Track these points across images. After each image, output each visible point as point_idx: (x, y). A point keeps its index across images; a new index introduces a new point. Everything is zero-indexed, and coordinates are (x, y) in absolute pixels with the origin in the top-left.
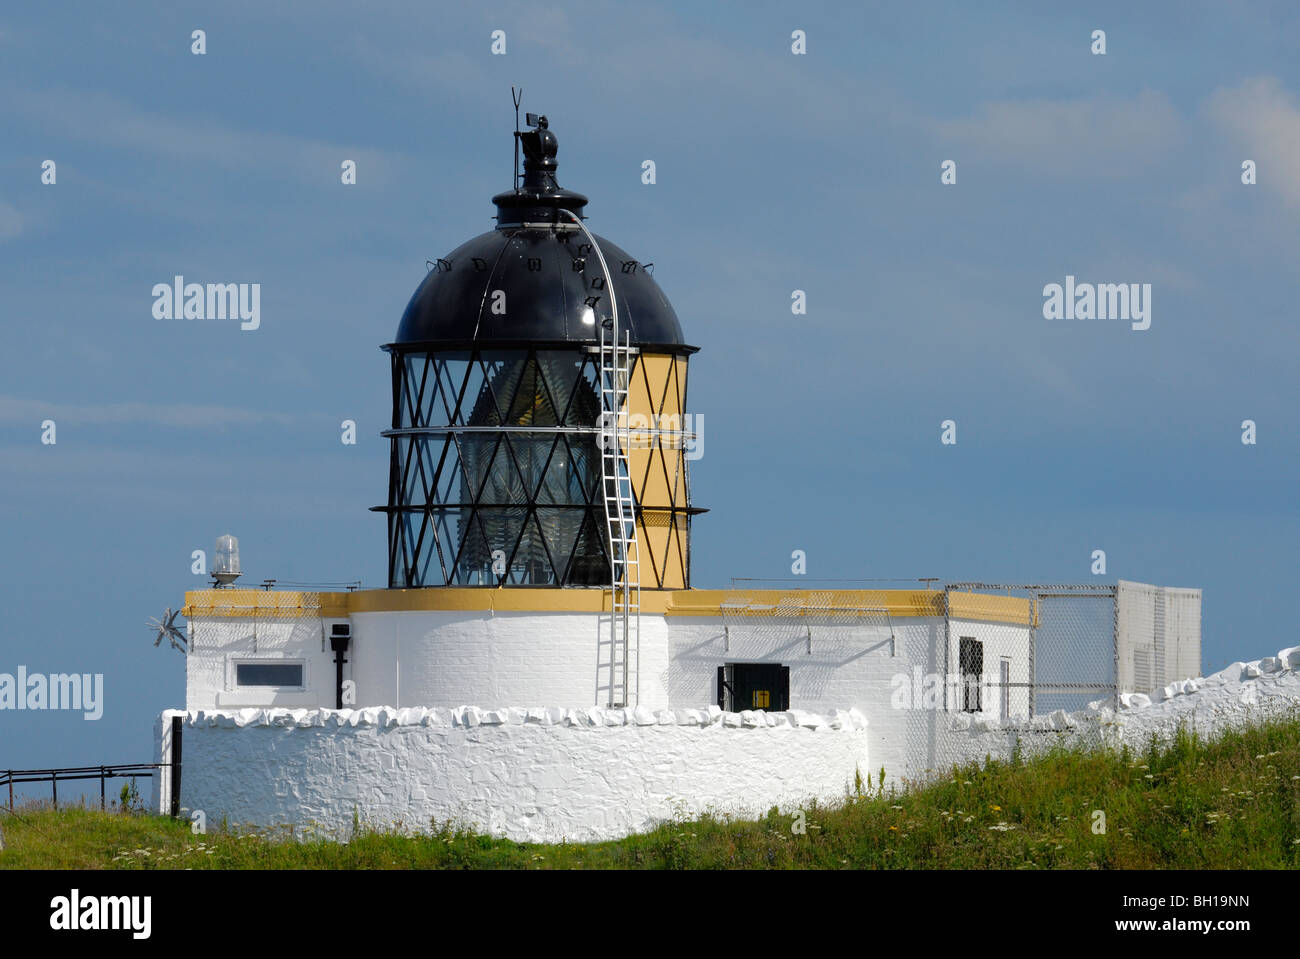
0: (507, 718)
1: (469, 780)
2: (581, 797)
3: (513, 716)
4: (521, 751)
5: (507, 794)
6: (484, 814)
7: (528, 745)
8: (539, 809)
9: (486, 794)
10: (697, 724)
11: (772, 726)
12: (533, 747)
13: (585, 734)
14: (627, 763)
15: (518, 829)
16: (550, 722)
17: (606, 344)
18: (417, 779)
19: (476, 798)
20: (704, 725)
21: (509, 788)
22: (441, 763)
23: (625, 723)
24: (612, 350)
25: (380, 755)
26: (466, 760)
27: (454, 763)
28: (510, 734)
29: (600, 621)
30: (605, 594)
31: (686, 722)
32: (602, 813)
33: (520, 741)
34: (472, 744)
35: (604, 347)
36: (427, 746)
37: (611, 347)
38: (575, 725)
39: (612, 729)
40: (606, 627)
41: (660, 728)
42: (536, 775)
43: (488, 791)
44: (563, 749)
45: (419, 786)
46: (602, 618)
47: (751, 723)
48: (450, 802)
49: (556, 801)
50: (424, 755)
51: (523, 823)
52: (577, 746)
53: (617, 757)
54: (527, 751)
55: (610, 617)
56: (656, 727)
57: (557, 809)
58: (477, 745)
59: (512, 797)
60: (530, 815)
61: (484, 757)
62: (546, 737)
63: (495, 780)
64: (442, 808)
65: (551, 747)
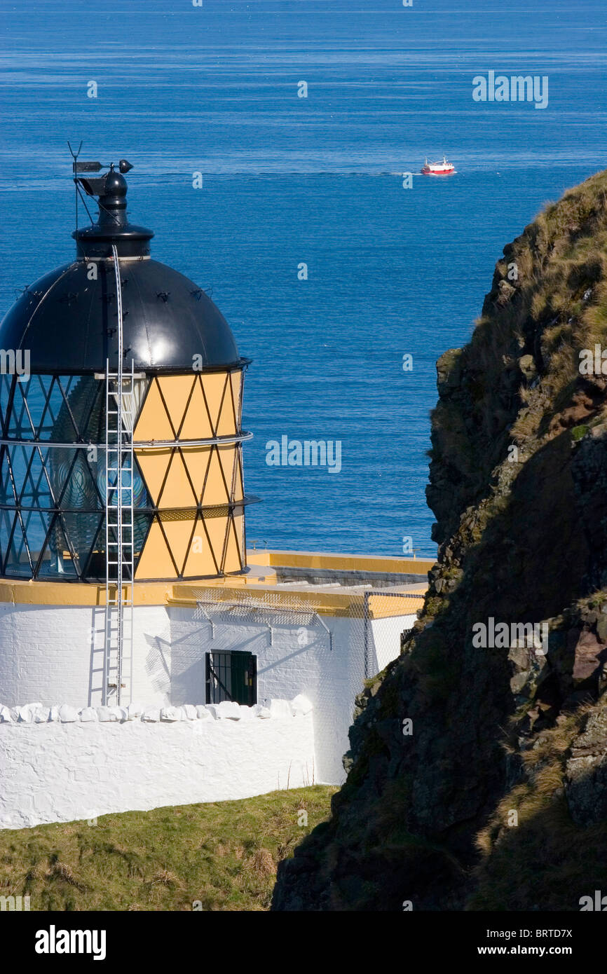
2: (13, 783)
10: (117, 720)
11: (192, 720)
13: (16, 728)
14: (53, 755)
17: (110, 372)
23: (50, 720)
24: (117, 377)
29: (94, 613)
30: (99, 590)
31: (107, 719)
32: (31, 798)
35: (108, 374)
37: (116, 374)
38: (7, 721)
39: (39, 725)
40: (100, 618)
41: (82, 724)
46: (97, 610)
47: (169, 718)
52: (11, 739)
53: (44, 749)
55: (104, 609)
56: (79, 723)
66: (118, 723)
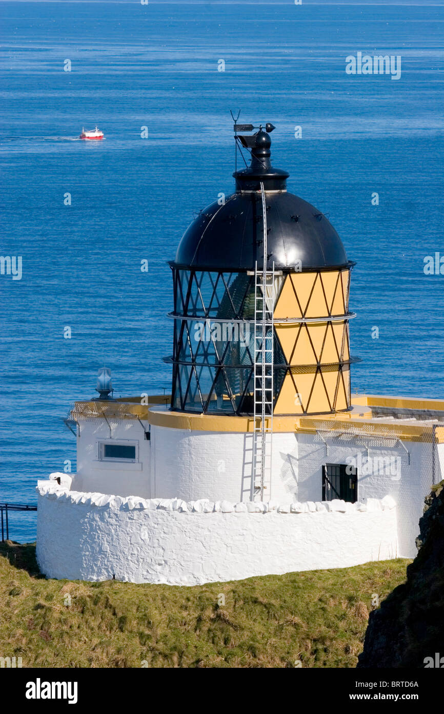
0: (149, 506)
1: (129, 542)
2: (189, 554)
3: (152, 504)
4: (156, 526)
5: (149, 551)
6: (136, 562)
7: (159, 523)
8: (166, 562)
9: (138, 551)
10: (260, 512)
11: (313, 512)
12: (163, 524)
13: (191, 516)
14: (216, 535)
15: (153, 573)
16: (172, 509)
18: (105, 540)
19: (133, 553)
20: (264, 512)
21: (149, 548)
22: (116, 531)
23: (214, 511)
25: (89, 523)
26: (128, 529)
27: (122, 531)
28: (150, 515)
29: (245, 437)
30: (249, 421)
31: (254, 510)
32: (201, 565)
33: (156, 520)
34: (131, 521)
35: (257, 272)
36: (109, 520)
37: (262, 272)
38: (185, 512)
39: (207, 514)
40: (250, 441)
41: (237, 514)
42: (164, 541)
43: (139, 548)
44: (179, 525)
45: (106, 543)
46: (247, 435)
47: (297, 511)
48: (120, 554)
49: (175, 557)
50: (108, 525)
51: (156, 569)
52: (187, 524)
53: (210, 531)
54: (160, 527)
55: (252, 435)
56: (234, 513)
57: (176, 563)
58: (134, 521)
59: (151, 553)
60: (160, 564)
61: (137, 528)
62: (170, 518)
63: (142, 542)
64: (116, 557)
65: (172, 524)
66: (261, 514)
